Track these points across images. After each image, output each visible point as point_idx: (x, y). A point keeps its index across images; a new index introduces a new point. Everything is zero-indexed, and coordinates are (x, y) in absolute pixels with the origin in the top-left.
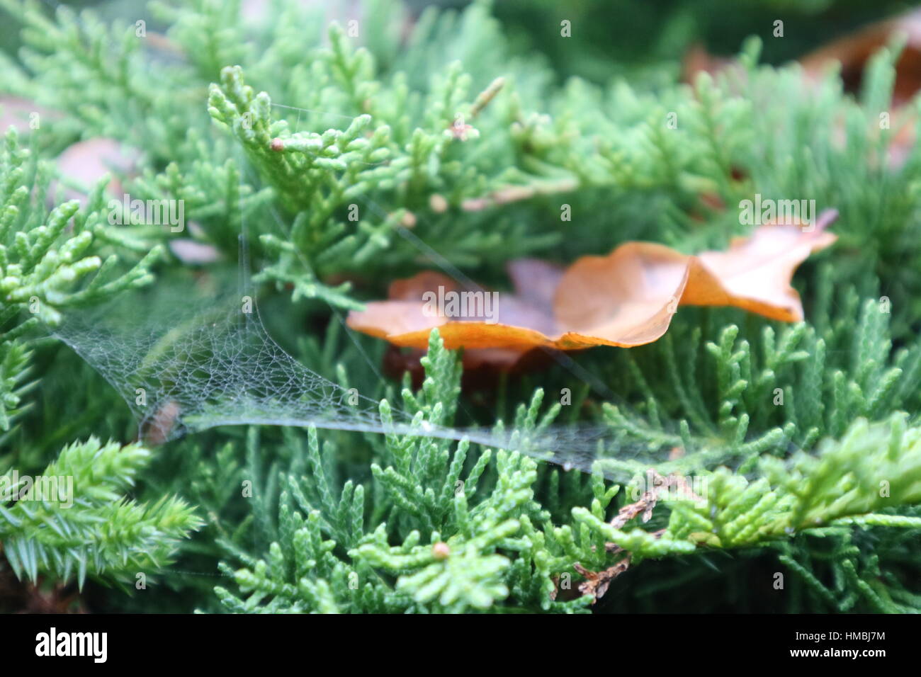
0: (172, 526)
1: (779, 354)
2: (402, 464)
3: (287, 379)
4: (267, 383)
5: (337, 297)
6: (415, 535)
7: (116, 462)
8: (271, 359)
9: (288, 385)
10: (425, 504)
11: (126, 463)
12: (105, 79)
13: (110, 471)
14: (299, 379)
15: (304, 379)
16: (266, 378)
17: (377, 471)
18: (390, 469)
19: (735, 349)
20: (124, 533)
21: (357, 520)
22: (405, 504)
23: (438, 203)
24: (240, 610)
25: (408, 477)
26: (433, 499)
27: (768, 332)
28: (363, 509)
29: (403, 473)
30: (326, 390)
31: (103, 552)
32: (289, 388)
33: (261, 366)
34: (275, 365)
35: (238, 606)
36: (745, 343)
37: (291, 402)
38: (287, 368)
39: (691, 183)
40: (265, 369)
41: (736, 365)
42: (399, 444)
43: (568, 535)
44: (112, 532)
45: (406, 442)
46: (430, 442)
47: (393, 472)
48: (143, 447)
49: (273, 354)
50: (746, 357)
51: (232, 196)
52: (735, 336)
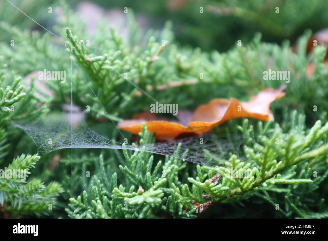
0: (53, 192)
1: (264, 131)
2: (131, 167)
3: (91, 138)
4: (84, 139)
5: (113, 117)
6: (133, 187)
7: (29, 161)
8: (86, 132)
9: (91, 139)
10: (139, 181)
11: (33, 161)
12: (38, 50)
13: (27, 164)
14: (95, 138)
15: (97, 138)
16: (84, 137)
17: (121, 168)
18: (126, 167)
19: (248, 128)
20: (33, 188)
21: (115, 185)
22: (132, 181)
23: (149, 88)
24: (74, 217)
25: (133, 172)
26: (142, 180)
27: (260, 123)
28: (117, 181)
29: (131, 170)
30: (104, 140)
31: (26, 196)
32: (91, 140)
33: (83, 134)
34: (88, 134)
35: (73, 216)
36: (251, 127)
37: (91, 143)
38: (92, 135)
39: (239, 82)
40: (84, 135)
41: (249, 134)
42: (129, 160)
43: (186, 187)
44: (30, 189)
45: (132, 158)
46: (141, 160)
47: (127, 168)
48: (38, 155)
49: (87, 131)
50: (252, 131)
51: (78, 85)
52: (248, 123)
